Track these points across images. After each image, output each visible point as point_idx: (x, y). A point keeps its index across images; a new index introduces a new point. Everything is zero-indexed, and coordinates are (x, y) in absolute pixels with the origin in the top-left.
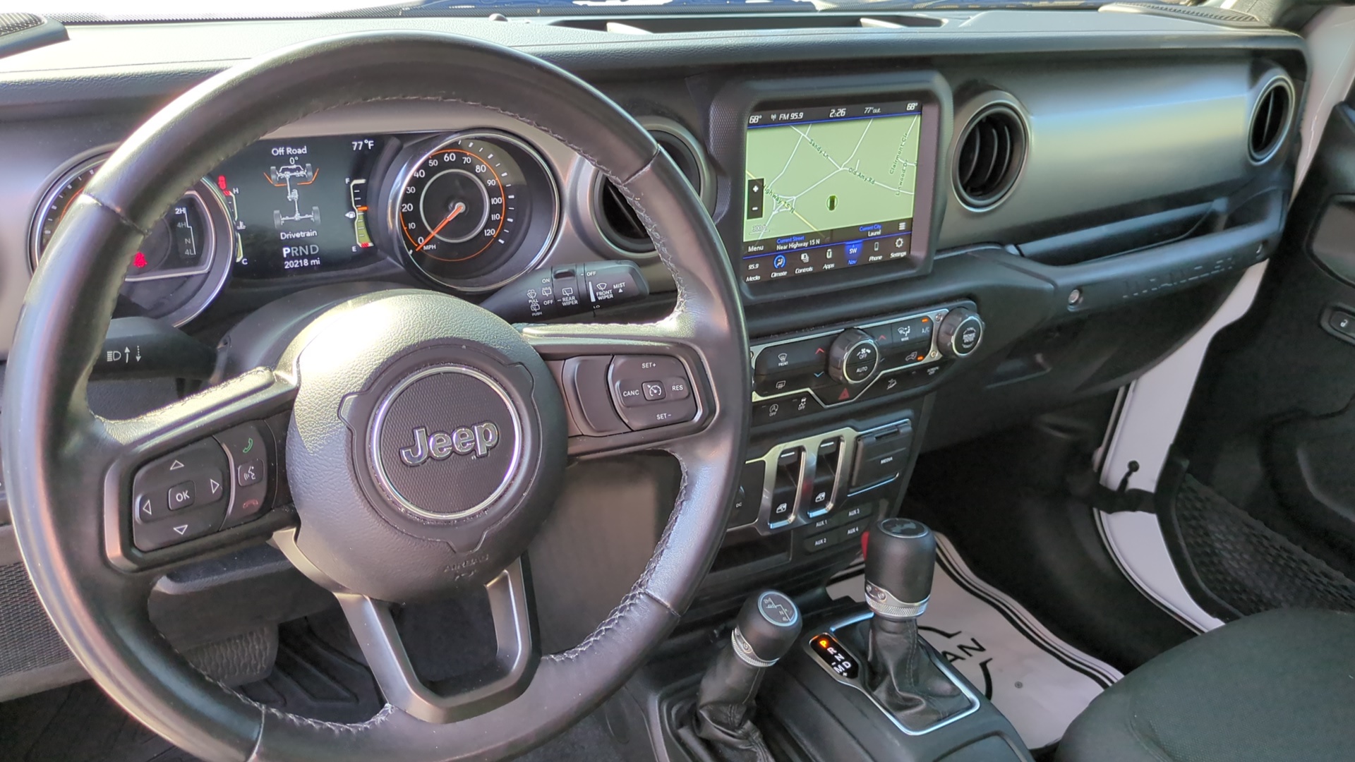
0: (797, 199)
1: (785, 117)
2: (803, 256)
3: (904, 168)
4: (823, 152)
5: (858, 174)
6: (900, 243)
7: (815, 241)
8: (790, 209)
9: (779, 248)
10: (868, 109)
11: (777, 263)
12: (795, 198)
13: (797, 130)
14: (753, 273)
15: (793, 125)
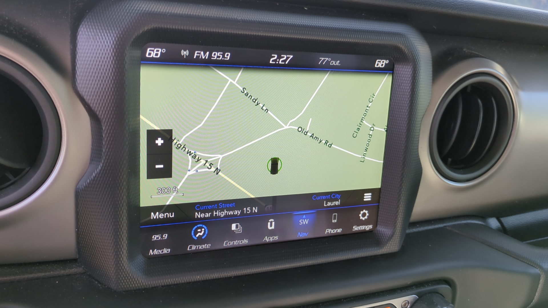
0: (223, 157)
1: (203, 55)
2: (234, 227)
3: (371, 133)
4: (261, 105)
5: (309, 134)
6: (364, 214)
7: (251, 209)
8: (213, 169)
9: (198, 215)
10: (323, 59)
11: (195, 235)
12: (220, 157)
13: (221, 74)
14: (159, 245)
15: (214, 67)
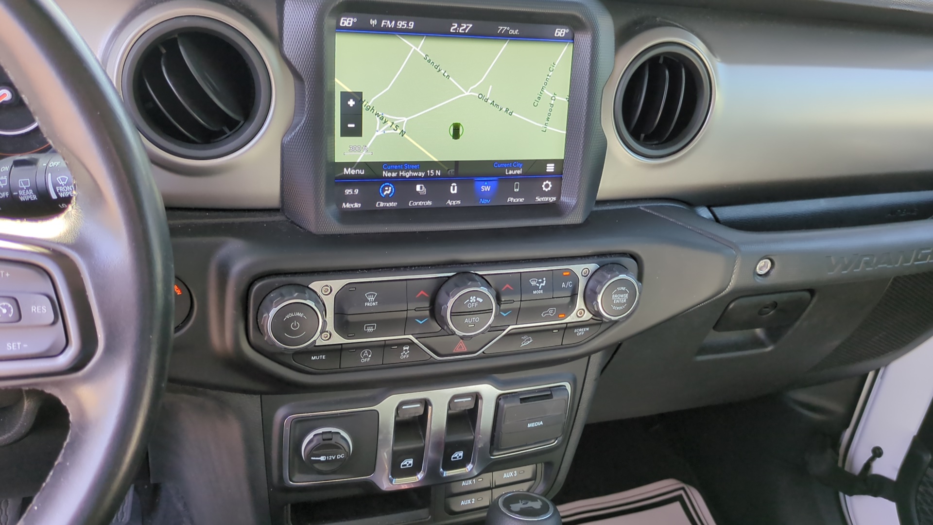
0: (408, 120)
1: (390, 24)
2: (418, 188)
3: (552, 102)
4: (443, 72)
5: (490, 101)
6: (547, 185)
7: (435, 172)
8: (399, 131)
9: (386, 174)
10: (502, 28)
11: (383, 193)
12: (405, 119)
13: (406, 41)
14: (351, 199)
15: (399, 35)
